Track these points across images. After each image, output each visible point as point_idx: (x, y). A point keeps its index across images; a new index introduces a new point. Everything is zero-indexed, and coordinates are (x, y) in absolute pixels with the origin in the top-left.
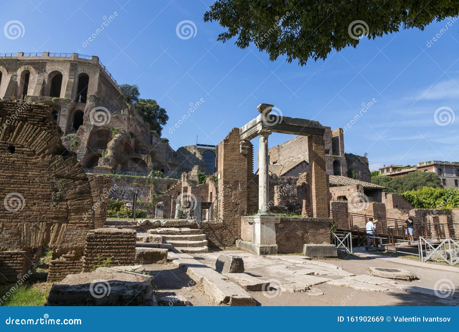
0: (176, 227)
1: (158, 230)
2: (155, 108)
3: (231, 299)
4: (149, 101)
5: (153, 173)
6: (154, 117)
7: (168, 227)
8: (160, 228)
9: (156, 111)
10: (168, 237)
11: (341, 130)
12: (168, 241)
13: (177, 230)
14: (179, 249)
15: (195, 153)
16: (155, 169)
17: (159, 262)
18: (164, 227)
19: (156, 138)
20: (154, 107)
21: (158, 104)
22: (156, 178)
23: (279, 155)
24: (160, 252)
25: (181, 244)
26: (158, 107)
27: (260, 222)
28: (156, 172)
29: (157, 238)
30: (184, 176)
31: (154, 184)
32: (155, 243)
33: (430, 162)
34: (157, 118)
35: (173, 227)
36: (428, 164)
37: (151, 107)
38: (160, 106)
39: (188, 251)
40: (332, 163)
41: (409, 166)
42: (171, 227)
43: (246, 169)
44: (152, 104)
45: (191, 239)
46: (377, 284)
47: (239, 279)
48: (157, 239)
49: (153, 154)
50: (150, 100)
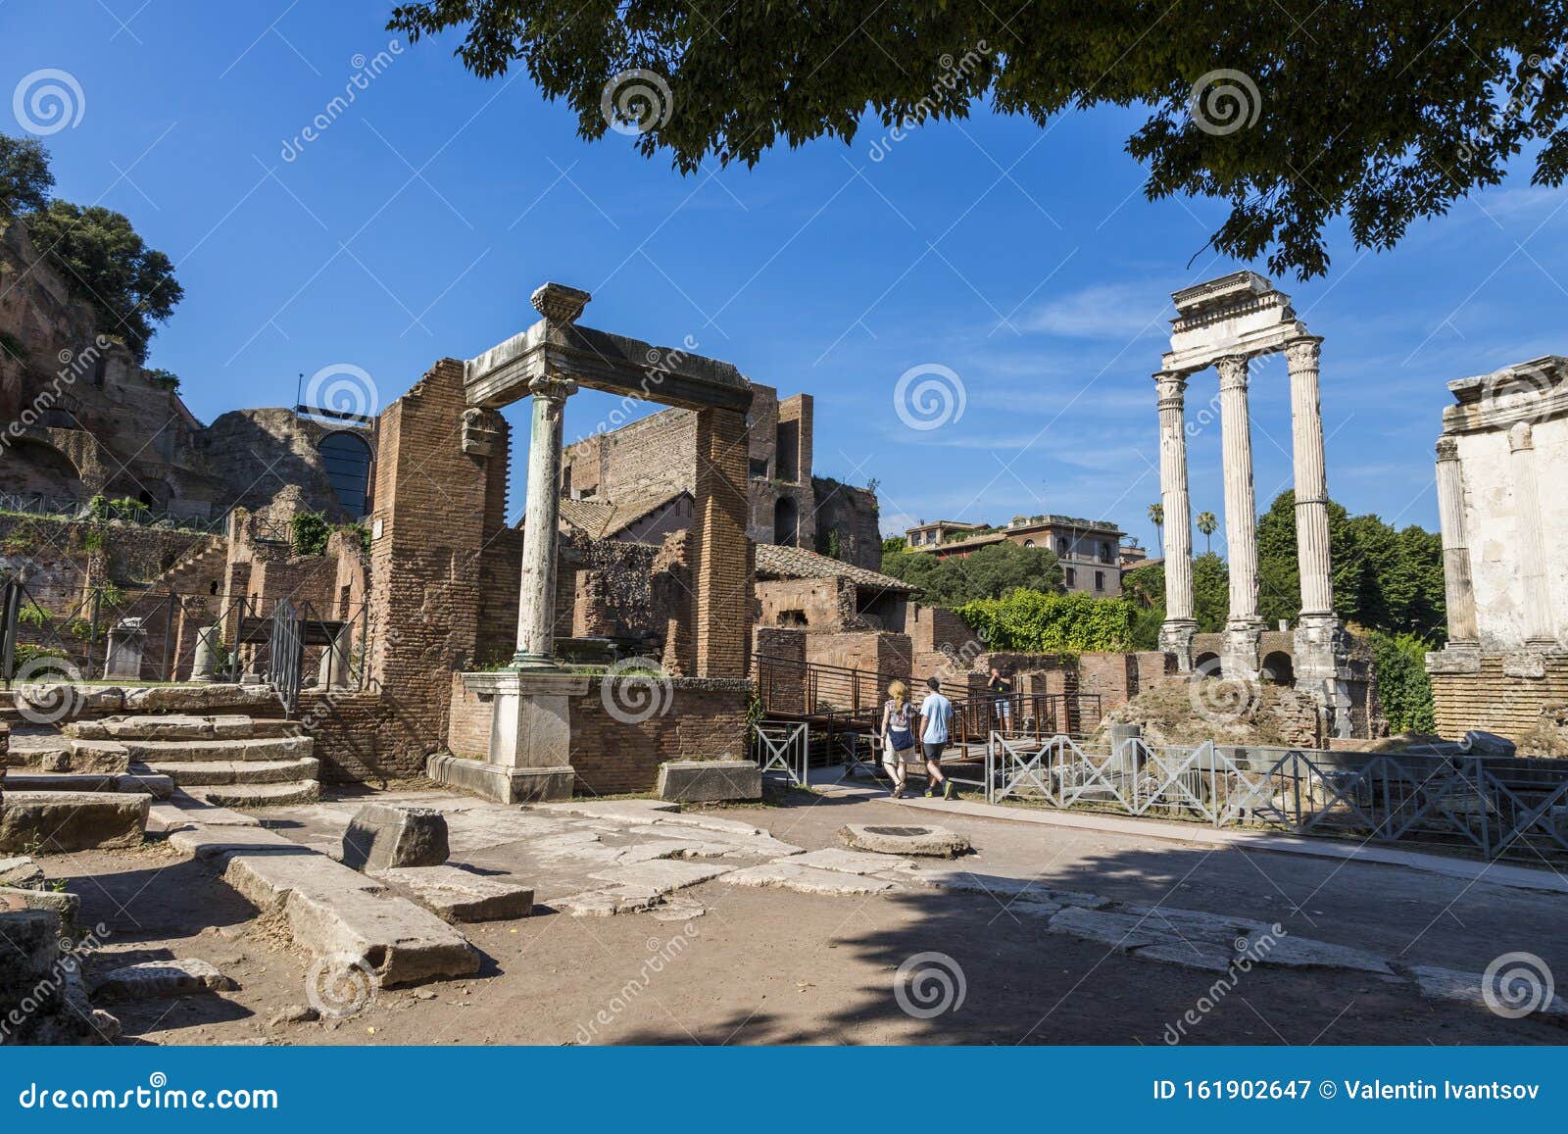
0: (192, 712)
1: (112, 725)
2: (123, 246)
3: (389, 955)
4: (97, 216)
5: (101, 503)
6: (116, 284)
7: (157, 712)
8: (121, 717)
9: (124, 261)
10: (154, 751)
11: (808, 403)
12: (154, 767)
13: (198, 722)
14: (200, 793)
15: (288, 438)
16: (114, 488)
17: (111, 842)
18: (143, 712)
19: (124, 367)
20: (119, 241)
21: (137, 231)
22: (116, 523)
23: (605, 469)
24: (117, 806)
25: (208, 775)
26: (137, 243)
27: (518, 692)
28: (115, 502)
29: (108, 754)
30: (239, 523)
31: (107, 546)
32: (100, 772)
33: (1040, 518)
34: (132, 288)
35: (178, 711)
36: (1036, 524)
37: (103, 241)
38: (146, 242)
39: (239, 799)
40: (772, 504)
41: (986, 527)
42: (169, 712)
43: (478, 509)
44: (109, 228)
45: (253, 755)
46: (863, 874)
47: (426, 885)
48: (105, 759)
49: (104, 430)
50: (103, 213)
